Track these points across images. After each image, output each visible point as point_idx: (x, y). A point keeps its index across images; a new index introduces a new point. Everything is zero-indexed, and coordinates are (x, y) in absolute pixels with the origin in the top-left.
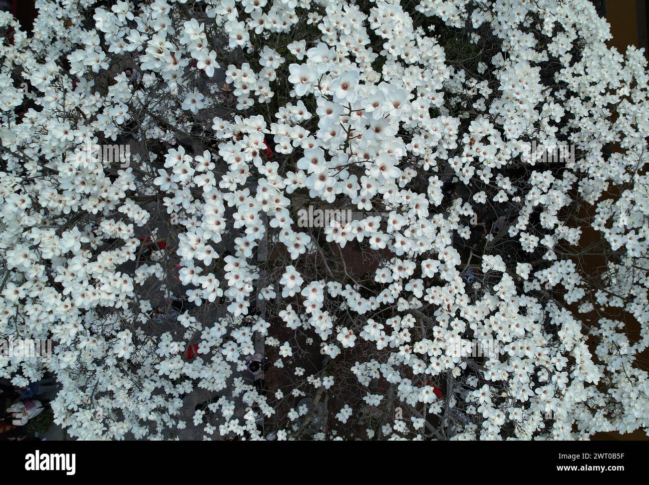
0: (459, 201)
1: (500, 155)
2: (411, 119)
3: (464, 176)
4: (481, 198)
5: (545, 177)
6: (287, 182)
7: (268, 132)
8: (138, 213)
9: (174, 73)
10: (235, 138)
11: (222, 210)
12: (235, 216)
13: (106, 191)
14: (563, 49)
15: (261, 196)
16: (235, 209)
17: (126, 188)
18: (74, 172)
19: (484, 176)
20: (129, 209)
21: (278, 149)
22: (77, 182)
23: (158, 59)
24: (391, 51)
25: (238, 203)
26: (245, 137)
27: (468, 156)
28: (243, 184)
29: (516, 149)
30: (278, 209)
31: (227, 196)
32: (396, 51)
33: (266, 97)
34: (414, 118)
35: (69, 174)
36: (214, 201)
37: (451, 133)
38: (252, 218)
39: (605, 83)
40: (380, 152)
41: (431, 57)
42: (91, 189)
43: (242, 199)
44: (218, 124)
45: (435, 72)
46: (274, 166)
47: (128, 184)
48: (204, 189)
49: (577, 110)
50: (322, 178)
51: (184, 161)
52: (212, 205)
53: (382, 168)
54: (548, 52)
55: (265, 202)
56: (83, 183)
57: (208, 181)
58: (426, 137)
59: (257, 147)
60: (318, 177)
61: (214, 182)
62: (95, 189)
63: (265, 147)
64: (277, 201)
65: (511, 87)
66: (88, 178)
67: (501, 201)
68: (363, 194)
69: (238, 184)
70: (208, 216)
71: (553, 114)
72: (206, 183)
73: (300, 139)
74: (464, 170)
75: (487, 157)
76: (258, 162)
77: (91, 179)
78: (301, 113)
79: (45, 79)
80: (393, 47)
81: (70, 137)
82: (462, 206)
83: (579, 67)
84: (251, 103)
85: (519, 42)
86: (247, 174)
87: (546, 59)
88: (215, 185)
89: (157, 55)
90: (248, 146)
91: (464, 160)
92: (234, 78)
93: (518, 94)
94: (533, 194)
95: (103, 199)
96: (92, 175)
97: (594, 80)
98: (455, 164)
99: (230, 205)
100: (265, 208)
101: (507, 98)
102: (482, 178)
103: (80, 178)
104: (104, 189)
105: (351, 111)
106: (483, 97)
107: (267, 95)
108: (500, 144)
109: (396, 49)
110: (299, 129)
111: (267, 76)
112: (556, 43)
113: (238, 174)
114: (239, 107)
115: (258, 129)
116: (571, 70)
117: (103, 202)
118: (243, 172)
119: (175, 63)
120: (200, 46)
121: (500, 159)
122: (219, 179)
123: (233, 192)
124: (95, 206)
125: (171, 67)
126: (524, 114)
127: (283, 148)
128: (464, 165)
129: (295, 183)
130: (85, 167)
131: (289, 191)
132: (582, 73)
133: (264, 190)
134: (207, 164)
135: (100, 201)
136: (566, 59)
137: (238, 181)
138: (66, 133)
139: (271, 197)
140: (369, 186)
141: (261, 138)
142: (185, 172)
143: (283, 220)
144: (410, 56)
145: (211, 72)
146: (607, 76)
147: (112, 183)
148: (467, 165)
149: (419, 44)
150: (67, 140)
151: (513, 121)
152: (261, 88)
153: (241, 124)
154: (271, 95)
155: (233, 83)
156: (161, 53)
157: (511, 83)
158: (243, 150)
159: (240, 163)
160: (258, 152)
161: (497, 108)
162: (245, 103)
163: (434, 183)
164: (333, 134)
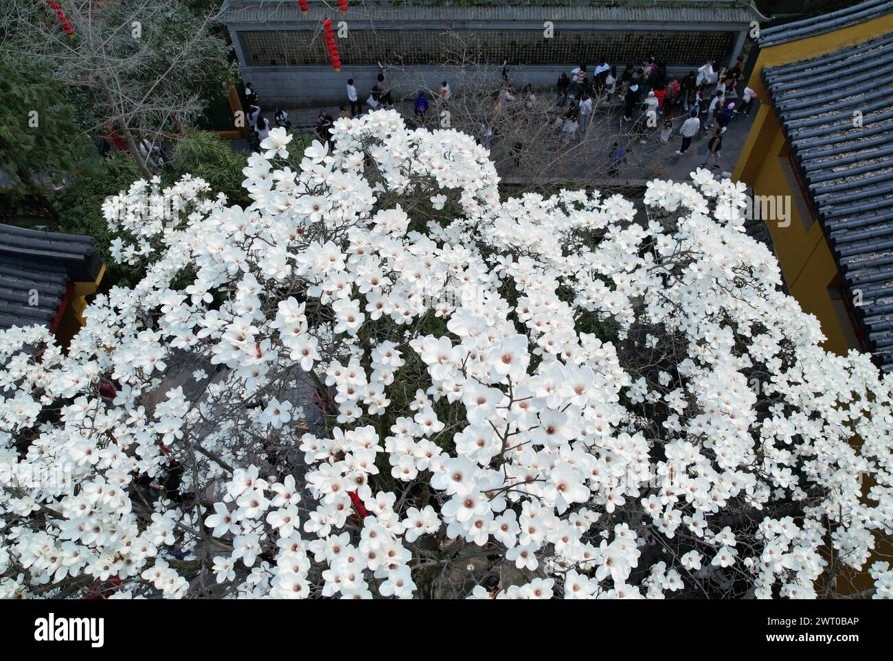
0: (661, 566)
1: (714, 492)
2: (584, 434)
3: (665, 525)
4: (692, 560)
5: (784, 527)
6: (407, 523)
7: (381, 449)
8: (172, 581)
9: (256, 370)
10: (332, 459)
11: (305, 565)
12: (326, 575)
13: (128, 544)
14: (770, 352)
15: (366, 544)
16: (325, 566)
17: (159, 540)
18: (88, 510)
19: (695, 524)
20: (158, 575)
21: (395, 474)
22: (88, 527)
23: (237, 348)
24: (548, 348)
25: (331, 556)
26: (348, 456)
27: (669, 494)
28: (339, 526)
29: (734, 484)
30: (392, 566)
31: (314, 546)
32: (555, 348)
33: (379, 407)
34: (588, 431)
35: (80, 513)
36: (293, 553)
37: (641, 457)
38: (353, 579)
39: (833, 393)
40: (556, 463)
41: (601, 358)
42: (107, 539)
43: (337, 550)
44: (308, 443)
45: (609, 377)
46: (389, 498)
47: (164, 534)
48: (281, 533)
49: (804, 429)
50: (469, 504)
51: (255, 489)
52: (290, 558)
53: (561, 488)
54: (750, 355)
55: (372, 556)
56: (97, 529)
57: (288, 520)
58: (608, 460)
59: (365, 470)
60: (462, 501)
61: (296, 521)
62: (114, 538)
63: (375, 471)
64: (391, 554)
65: (716, 396)
66: (105, 521)
67: (724, 565)
68: (525, 542)
69: (334, 527)
70: (284, 576)
71: (780, 432)
72: (285, 522)
73: (428, 459)
74: (666, 515)
75: (697, 494)
76: (365, 493)
77: (110, 522)
78: (429, 424)
79: (78, 382)
80: (550, 344)
81: (93, 460)
82: (666, 574)
83: (794, 373)
84: (358, 413)
85: (715, 339)
86: (348, 511)
87: (750, 365)
88: (298, 527)
89: (236, 343)
90: (351, 468)
91: (665, 500)
92: (337, 378)
93: (727, 404)
94: (771, 552)
95: (121, 558)
96: (113, 516)
97: (819, 389)
98: (652, 506)
99: (318, 559)
100: (373, 565)
101: (712, 411)
102: (692, 528)
103: (93, 521)
104: (126, 540)
105: (512, 401)
106: (676, 412)
107: (380, 404)
108: (713, 476)
109: (555, 345)
110: (426, 445)
111: (381, 379)
112: (759, 344)
113: (334, 511)
114: (341, 419)
115: (366, 446)
116: (785, 377)
117: (120, 561)
118: (341, 508)
119: (259, 356)
120: (297, 331)
121: (715, 499)
122: (304, 518)
123: (325, 538)
124: (107, 568)
125: (253, 361)
126: (739, 433)
127: (403, 471)
128: (665, 507)
129: (420, 525)
130: (105, 503)
131: (410, 538)
132: (800, 380)
133: (372, 535)
134: (288, 497)
135: (116, 561)
136: (774, 365)
137: (333, 521)
138: (89, 453)
139: (382, 547)
140: (532, 531)
141: (371, 459)
142: (256, 504)
143: (400, 584)
144: (573, 356)
145: (309, 364)
146: (833, 384)
147: (140, 532)
148: (669, 509)
149: (584, 342)
150: (87, 462)
151: (726, 442)
152: (372, 394)
153: (341, 440)
154: (387, 403)
155: (335, 385)
156: (242, 340)
157: (716, 389)
158: (343, 475)
159: (338, 493)
160: (366, 477)
161: (700, 425)
162: (350, 414)
163: (622, 534)
164: (482, 444)
